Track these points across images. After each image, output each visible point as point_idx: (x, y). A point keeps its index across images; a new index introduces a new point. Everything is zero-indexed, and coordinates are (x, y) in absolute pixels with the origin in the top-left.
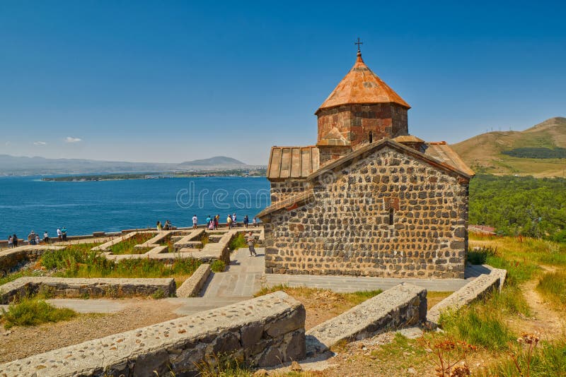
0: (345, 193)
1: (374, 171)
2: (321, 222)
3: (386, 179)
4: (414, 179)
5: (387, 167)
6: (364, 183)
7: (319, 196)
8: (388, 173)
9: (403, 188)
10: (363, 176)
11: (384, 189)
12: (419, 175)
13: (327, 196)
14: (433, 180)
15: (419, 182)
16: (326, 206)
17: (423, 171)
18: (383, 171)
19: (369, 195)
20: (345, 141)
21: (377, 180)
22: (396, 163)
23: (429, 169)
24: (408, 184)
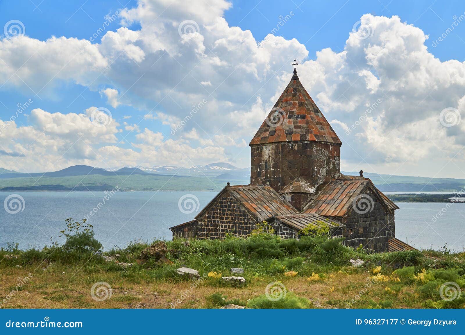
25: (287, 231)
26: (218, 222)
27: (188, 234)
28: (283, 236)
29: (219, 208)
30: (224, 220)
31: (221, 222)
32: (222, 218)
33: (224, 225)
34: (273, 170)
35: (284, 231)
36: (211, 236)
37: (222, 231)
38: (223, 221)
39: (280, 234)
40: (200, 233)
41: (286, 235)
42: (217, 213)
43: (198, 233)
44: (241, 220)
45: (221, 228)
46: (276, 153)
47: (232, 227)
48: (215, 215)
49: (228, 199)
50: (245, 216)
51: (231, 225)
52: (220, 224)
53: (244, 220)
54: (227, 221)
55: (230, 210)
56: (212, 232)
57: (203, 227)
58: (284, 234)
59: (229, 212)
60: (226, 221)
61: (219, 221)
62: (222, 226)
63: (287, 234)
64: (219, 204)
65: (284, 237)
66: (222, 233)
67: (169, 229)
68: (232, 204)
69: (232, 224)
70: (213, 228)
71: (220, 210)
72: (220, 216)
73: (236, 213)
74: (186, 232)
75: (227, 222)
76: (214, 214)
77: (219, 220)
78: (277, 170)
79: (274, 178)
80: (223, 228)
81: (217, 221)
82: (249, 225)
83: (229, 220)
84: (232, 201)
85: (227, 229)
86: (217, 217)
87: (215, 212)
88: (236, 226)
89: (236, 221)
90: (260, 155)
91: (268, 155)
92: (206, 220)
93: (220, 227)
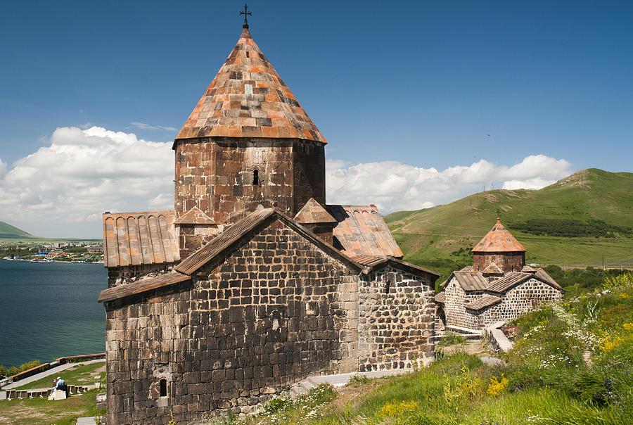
0: (515, 298)
1: (527, 288)
2: (504, 311)
3: (532, 292)
4: (543, 292)
5: (533, 286)
6: (523, 293)
7: (504, 299)
8: (532, 289)
9: (539, 296)
10: (522, 290)
11: (531, 296)
12: (545, 290)
13: (507, 299)
14: (551, 292)
15: (545, 293)
16: (507, 304)
17: (546, 288)
18: (531, 288)
19: (525, 299)
20: (501, 271)
21: (528, 292)
22: (536, 284)
23: (549, 287)
24: (541, 294)
25: (411, 279)
26: (253, 276)
27: (161, 309)
28: (403, 288)
29: (256, 249)
30: (270, 272)
31: (262, 276)
32: (262, 268)
33: (268, 280)
34: (274, 185)
35: (405, 281)
36: (234, 306)
37: (264, 292)
38: (267, 273)
39: (397, 285)
40: (201, 302)
41: (409, 287)
42: (251, 260)
43: (194, 304)
44: (312, 268)
45: (261, 288)
46: (279, 157)
47: (291, 283)
48: (244, 263)
49: (279, 232)
50: (320, 261)
51: (287, 280)
52: (260, 280)
53: (319, 268)
54: (277, 272)
55: (285, 253)
56: (236, 297)
57: (208, 290)
58: (405, 284)
59: (282, 256)
60: (274, 273)
61: (256, 274)
62: (263, 284)
63: (411, 284)
64: (256, 243)
65: (403, 290)
66: (263, 296)
67: (100, 302)
68: (289, 242)
69: (290, 277)
70: (238, 288)
71: (258, 253)
72: (259, 265)
73: (298, 258)
74: (156, 304)
75: (277, 275)
76: (242, 261)
77: (255, 272)
78: (283, 184)
79: (277, 199)
80: (267, 287)
81: (251, 274)
82: (330, 277)
83: (282, 270)
84: (288, 236)
85: (278, 287)
86: (250, 268)
87: (243, 257)
88: (299, 281)
89: (299, 272)
90: (241, 157)
91: (260, 161)
92: (218, 275)
93: (257, 286)
